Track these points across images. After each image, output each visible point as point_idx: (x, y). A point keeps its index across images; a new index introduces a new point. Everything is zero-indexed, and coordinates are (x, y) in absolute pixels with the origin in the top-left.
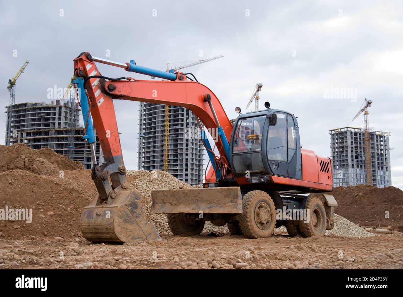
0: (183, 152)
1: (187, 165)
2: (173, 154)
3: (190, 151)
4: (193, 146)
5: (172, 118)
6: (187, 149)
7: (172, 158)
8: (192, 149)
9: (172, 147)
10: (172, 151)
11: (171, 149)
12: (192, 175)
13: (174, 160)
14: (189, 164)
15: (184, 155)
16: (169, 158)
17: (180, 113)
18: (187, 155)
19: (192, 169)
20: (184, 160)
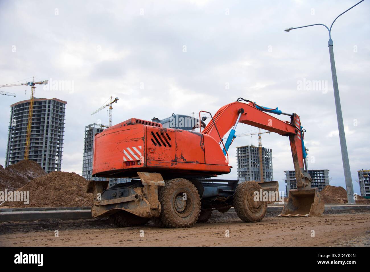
0: (42, 149)
1: (45, 160)
2: (34, 151)
3: (48, 148)
4: (51, 145)
5: (35, 121)
6: (46, 147)
7: (33, 154)
8: (51, 147)
9: (34, 145)
10: (34, 148)
11: (33, 147)
12: (49, 168)
13: (34, 155)
14: (47, 159)
15: (43, 151)
16: (31, 154)
17: (42, 118)
18: (46, 151)
19: (49, 164)
20: (43, 156)
